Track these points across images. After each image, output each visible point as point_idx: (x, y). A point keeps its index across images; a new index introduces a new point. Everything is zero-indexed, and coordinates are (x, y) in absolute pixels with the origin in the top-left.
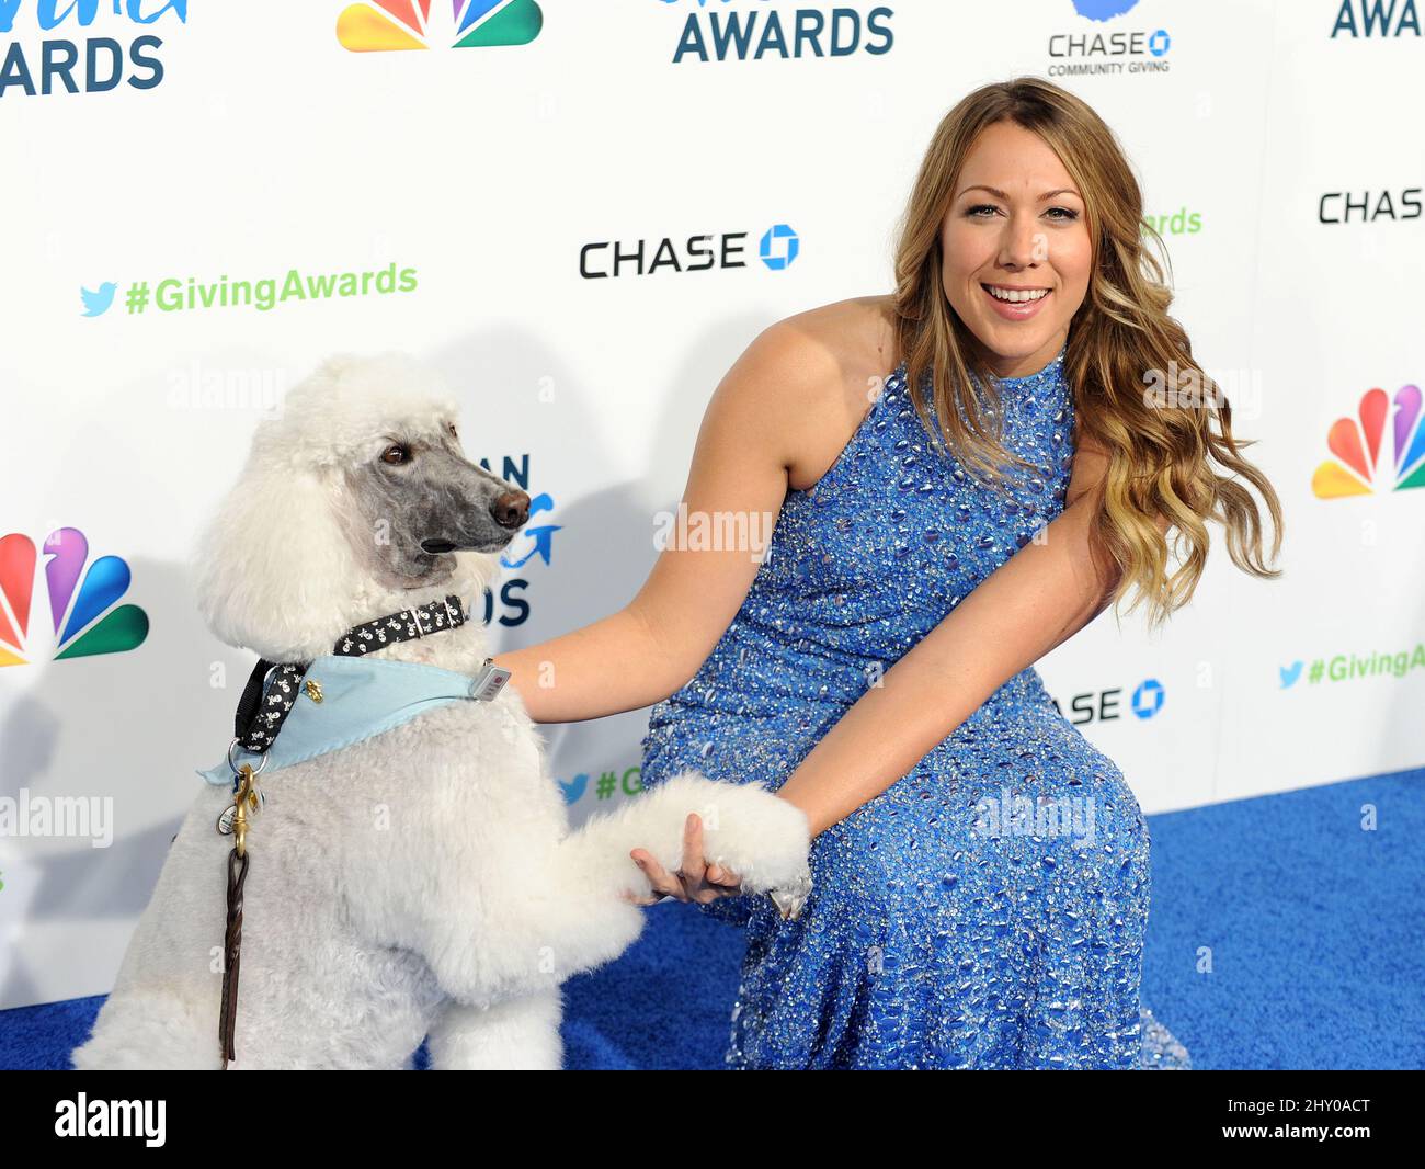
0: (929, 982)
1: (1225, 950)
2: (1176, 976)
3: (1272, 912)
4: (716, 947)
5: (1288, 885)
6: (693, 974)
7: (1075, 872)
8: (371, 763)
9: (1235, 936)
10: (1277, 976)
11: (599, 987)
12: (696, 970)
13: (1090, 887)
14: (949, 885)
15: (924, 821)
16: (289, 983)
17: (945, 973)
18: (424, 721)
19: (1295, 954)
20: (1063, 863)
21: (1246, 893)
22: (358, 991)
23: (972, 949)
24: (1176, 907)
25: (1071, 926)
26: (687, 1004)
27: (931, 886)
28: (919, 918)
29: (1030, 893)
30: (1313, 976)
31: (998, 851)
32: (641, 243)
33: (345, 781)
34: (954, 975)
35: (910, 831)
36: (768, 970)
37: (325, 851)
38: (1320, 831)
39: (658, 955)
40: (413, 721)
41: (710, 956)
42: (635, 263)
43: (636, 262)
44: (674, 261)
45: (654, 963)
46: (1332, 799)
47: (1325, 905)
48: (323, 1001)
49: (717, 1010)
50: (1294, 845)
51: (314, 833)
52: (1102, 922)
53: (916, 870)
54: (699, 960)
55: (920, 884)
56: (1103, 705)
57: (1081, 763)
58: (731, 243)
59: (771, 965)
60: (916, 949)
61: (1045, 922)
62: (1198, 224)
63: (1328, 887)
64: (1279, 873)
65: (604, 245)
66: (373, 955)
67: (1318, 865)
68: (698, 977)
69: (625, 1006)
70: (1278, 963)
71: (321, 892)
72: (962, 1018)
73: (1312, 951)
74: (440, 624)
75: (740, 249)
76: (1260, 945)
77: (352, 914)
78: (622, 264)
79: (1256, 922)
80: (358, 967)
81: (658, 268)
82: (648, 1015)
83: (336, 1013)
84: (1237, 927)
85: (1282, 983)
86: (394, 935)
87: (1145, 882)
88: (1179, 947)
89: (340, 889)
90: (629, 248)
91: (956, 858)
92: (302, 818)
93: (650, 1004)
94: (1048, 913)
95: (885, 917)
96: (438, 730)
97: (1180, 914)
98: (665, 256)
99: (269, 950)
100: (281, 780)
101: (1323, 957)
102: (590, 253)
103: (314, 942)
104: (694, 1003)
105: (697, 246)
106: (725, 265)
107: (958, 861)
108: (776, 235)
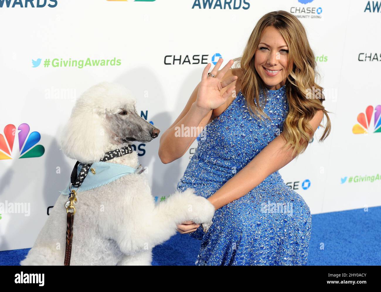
0: (251, 251)
1: (325, 252)
2: (312, 258)
3: (337, 243)
4: (190, 244)
5: (342, 236)
6: (184, 251)
7: (292, 223)
8: (108, 189)
9: (328, 249)
10: (339, 260)
11: (159, 253)
12: (185, 250)
13: (296, 228)
14: (259, 225)
15: (252, 208)
16: (81, 249)
17: (256, 249)
18: (123, 178)
19: (343, 254)
20: (289, 221)
22: (100, 251)
23: (264, 243)
25: (290, 238)
26: (182, 259)
27: (254, 225)
28: (250, 234)
29: (280, 229)
30: (348, 260)
31: (272, 217)
32: (181, 56)
33: (101, 194)
34: (258, 249)
35: (249, 210)
36: (208, 248)
37: (94, 213)
38: (350, 222)
39: (174, 246)
40: (120, 178)
41: (188, 246)
43: (179, 61)
44: (189, 61)
45: (174, 248)
46: (353, 214)
47: (351, 241)
48: (90, 254)
49: (190, 261)
50: (343, 225)
51: (91, 208)
52: (299, 238)
53: (250, 220)
54: (186, 248)
55: (251, 224)
56: (294, 186)
57: (294, 196)
58: (204, 57)
59: (209, 247)
60: (249, 242)
61: (283, 236)
62: (327, 60)
63: (352, 237)
64: (339, 233)
65: (171, 56)
66: (104, 241)
67: (349, 231)
68: (185, 252)
69: (166, 259)
70: (339, 256)
71: (92, 224)
72: (260, 261)
73: (348, 253)
74: (127, 153)
75: (207, 59)
76: (334, 251)
77: (100, 229)
78: (175, 61)
79: (333, 245)
80: (100, 245)
81: (185, 63)
82: (172, 261)
83: (93, 257)
84: (328, 246)
85: (340, 261)
86: (110, 235)
88: (313, 251)
89: (97, 223)
90: (177, 57)
91: (261, 218)
92: (88, 204)
93: (173, 259)
94: (284, 234)
95: (242, 233)
96: (128, 181)
97: (313, 242)
98: (187, 60)
99: (77, 240)
100: (83, 194)
101: (351, 255)
102: (167, 58)
103: (89, 238)
104: (184, 259)
105: (195, 58)
106: (202, 63)
107: (261, 219)
108: (216, 56)
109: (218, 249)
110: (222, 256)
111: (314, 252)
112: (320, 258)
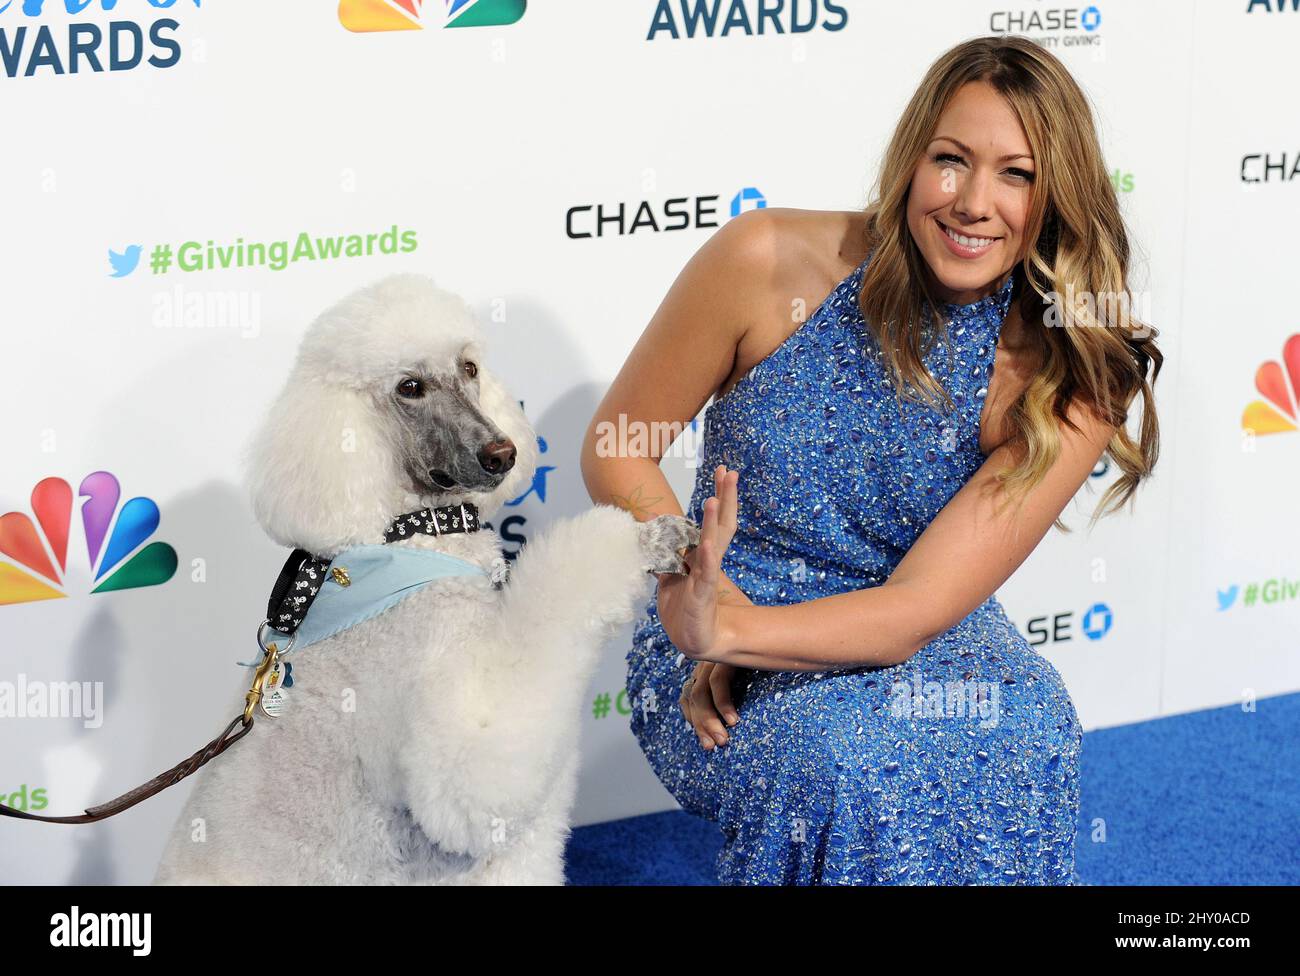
1: (1173, 843)
2: (1129, 867)
3: (1216, 810)
5: (1230, 785)
7: (1006, 766)
10: (1221, 865)
13: (1019, 779)
14: (891, 772)
15: (868, 708)
17: (886, 857)
19: (1238, 846)
20: (994, 756)
21: (1191, 794)
22: (380, 863)
23: (911, 835)
24: (1128, 807)
25: (1002, 815)
27: (874, 770)
28: (863, 800)
29: (965, 785)
31: (935, 743)
32: (622, 206)
33: (357, 649)
34: (893, 859)
35: (856, 718)
38: (1258, 738)
41: (700, 859)
42: (616, 224)
44: (652, 222)
47: (1264, 802)
50: (1235, 752)
51: (330, 700)
53: (861, 754)
55: (865, 768)
56: (1057, 628)
57: (1018, 664)
58: (705, 205)
60: (861, 830)
61: (978, 812)
62: (1131, 184)
63: (1267, 787)
64: (1221, 776)
65: (587, 208)
66: (390, 822)
67: (1256, 768)
70: (1223, 853)
71: (340, 758)
73: (1253, 841)
74: (455, 527)
75: (713, 211)
76: (1206, 838)
77: (368, 777)
78: (605, 225)
79: (1201, 818)
80: (379, 835)
81: (639, 229)
84: (1184, 823)
85: (1227, 872)
87: (1075, 776)
88: (1131, 841)
89: (354, 752)
90: (611, 211)
91: (896, 746)
92: (322, 690)
94: (981, 804)
95: (834, 797)
97: (1131, 813)
98: (645, 217)
99: (301, 823)
102: (575, 216)
103: (337, 811)
105: (673, 208)
106: (699, 225)
107: (898, 749)
108: (745, 198)
109: (763, 854)
110: (779, 877)
111: (1135, 847)
112: (1156, 862)
